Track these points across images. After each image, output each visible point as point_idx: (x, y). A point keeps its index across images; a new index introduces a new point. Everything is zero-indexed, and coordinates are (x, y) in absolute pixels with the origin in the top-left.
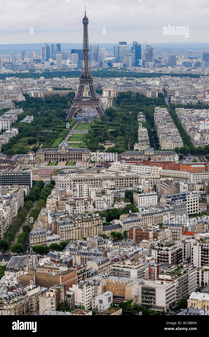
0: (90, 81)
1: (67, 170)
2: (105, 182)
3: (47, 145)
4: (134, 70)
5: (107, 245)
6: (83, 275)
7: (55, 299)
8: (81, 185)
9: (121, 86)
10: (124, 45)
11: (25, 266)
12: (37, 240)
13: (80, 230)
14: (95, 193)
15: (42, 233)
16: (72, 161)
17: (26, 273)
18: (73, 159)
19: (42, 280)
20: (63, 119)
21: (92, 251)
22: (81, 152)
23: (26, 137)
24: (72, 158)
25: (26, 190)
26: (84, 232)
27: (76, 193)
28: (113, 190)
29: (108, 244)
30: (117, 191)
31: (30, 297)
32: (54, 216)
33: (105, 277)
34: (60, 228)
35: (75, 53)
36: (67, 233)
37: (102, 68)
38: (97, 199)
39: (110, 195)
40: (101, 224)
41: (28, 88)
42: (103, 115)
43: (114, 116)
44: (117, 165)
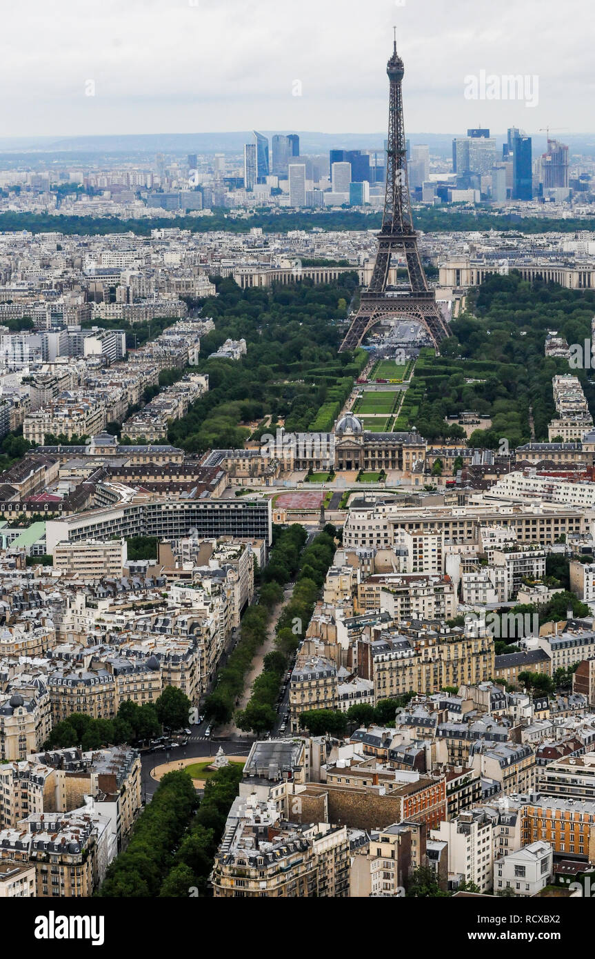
0: (409, 242)
1: (374, 494)
2: (486, 530)
3: (299, 425)
4: (514, 210)
5: (515, 709)
6: (461, 795)
7: (396, 863)
8: (418, 537)
9: (488, 257)
10: (483, 137)
11: (298, 769)
12: (311, 694)
13: (432, 666)
14: (459, 560)
15: (325, 674)
16: (373, 469)
17: (300, 788)
18: (377, 462)
19: (349, 808)
20: (330, 348)
21: (480, 726)
22: (400, 445)
23: (233, 400)
24: (373, 462)
25: (257, 551)
26: (444, 672)
27: (405, 560)
28: (512, 554)
29: (520, 706)
30: (524, 556)
31: (319, 856)
32: (355, 627)
33: (528, 801)
34: (375, 659)
35: (342, 161)
36: (394, 674)
37: (422, 204)
38: (469, 578)
39: (503, 567)
40: (490, 651)
41: (223, 260)
42: (445, 338)
43: (476, 343)
44: (513, 482)
